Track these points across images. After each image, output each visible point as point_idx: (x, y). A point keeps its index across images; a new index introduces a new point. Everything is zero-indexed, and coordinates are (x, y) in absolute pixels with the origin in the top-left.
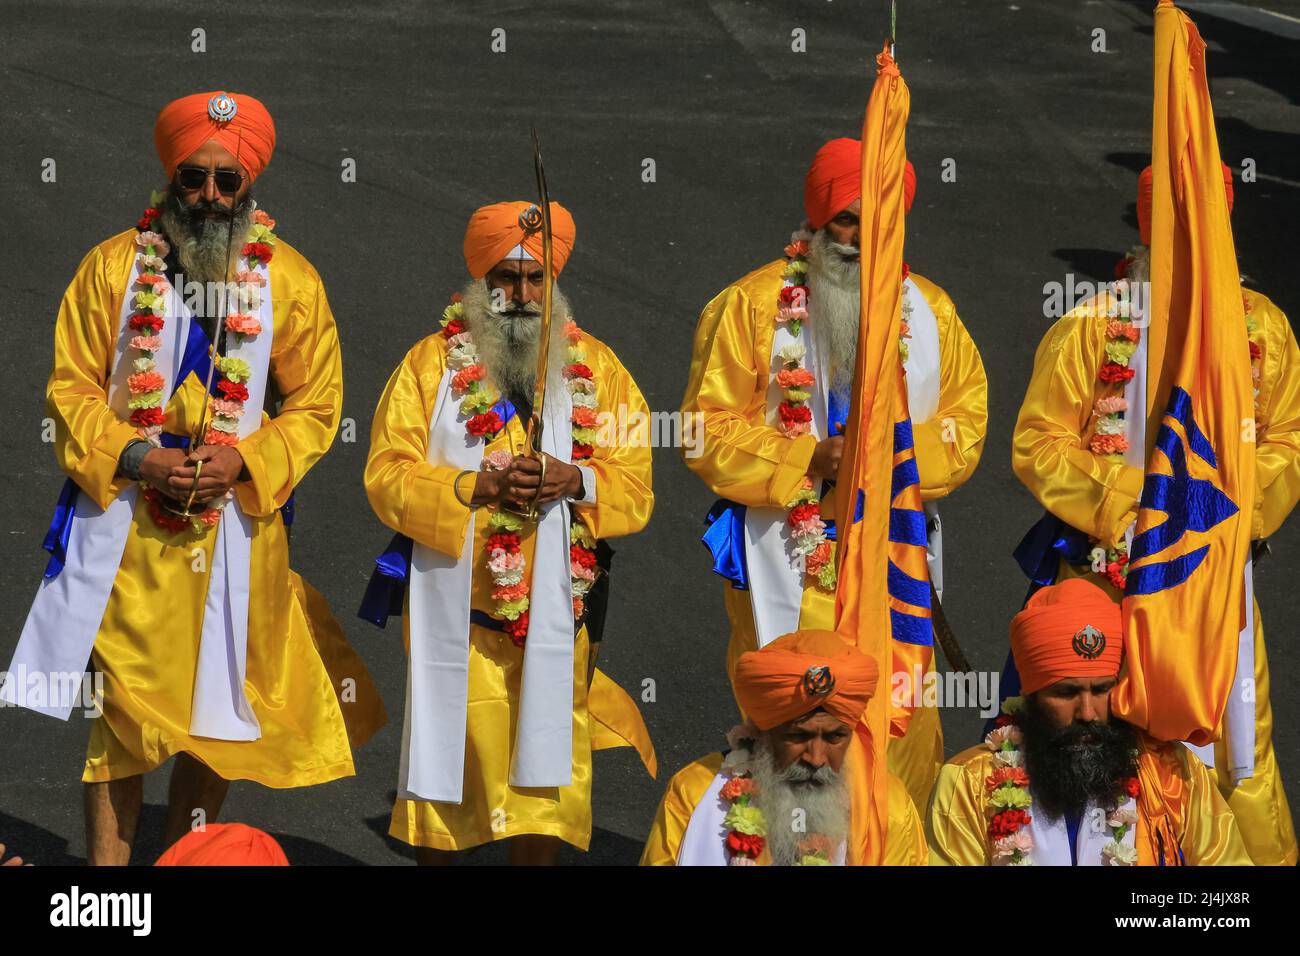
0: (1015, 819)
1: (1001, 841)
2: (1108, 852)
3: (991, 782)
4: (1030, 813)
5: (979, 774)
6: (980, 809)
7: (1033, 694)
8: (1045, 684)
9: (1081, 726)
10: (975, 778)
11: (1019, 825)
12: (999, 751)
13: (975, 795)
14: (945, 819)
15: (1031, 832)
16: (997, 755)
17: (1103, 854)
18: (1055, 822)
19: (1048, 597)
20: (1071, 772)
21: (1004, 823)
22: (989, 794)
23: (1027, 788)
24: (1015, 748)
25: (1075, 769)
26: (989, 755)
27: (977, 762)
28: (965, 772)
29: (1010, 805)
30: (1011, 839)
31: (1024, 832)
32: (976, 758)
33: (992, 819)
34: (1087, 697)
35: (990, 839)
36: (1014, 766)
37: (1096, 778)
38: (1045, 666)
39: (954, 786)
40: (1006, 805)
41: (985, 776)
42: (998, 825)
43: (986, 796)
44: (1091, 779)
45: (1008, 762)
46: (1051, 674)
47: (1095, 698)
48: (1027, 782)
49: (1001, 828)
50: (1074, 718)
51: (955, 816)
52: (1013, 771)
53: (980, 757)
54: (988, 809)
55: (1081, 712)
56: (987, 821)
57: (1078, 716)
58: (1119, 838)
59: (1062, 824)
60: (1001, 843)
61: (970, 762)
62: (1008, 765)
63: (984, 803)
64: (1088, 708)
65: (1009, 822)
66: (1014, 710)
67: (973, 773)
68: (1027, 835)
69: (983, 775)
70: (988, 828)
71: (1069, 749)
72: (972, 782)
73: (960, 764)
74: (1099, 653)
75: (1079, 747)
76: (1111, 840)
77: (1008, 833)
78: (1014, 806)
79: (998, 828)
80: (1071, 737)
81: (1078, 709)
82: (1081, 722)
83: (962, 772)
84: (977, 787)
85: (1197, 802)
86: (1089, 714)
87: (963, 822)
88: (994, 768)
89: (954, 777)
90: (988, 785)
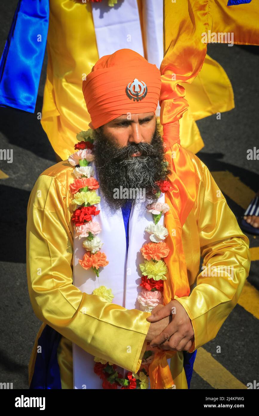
0: (90, 212)
1: (81, 227)
2: (148, 231)
3: (73, 188)
4: (99, 207)
5: (65, 183)
6: (66, 205)
7: (100, 128)
8: (109, 120)
9: (133, 147)
10: (62, 185)
11: (92, 216)
12: (78, 166)
13: (62, 197)
14: (42, 213)
15: (100, 220)
16: (77, 169)
17: (145, 232)
18: (115, 211)
19: (107, 62)
20: (127, 177)
21: (82, 215)
22: (73, 197)
23: (97, 191)
24: (89, 164)
25: (130, 175)
26: (71, 169)
27: (63, 174)
28: (56, 182)
29: (86, 204)
30: (86, 226)
31: (95, 219)
32: (63, 172)
33: (74, 212)
34: (137, 126)
35: (73, 225)
36: (89, 177)
37: (144, 180)
38: (106, 109)
39: (48, 191)
40: (84, 204)
41: (69, 184)
42: (79, 217)
43: (70, 198)
44: (141, 182)
45: (85, 174)
46: (112, 113)
47: (141, 126)
48: (98, 186)
49: (81, 220)
50: (128, 141)
51: (48, 212)
52: (88, 181)
53: (64, 171)
54: (72, 206)
55: (133, 137)
56: (71, 213)
57: (131, 140)
58: (156, 222)
59: (119, 212)
60: (80, 228)
61: (58, 174)
62: (84, 176)
63: (68, 202)
64: (138, 135)
65: (86, 215)
66: (87, 138)
67: (61, 181)
68: (97, 223)
69: (67, 183)
70: (72, 218)
71: (126, 162)
72: (60, 188)
73: (52, 175)
74: (143, 97)
75: (132, 161)
76: (151, 223)
77: (85, 222)
78: (88, 204)
79: (79, 219)
80: (127, 154)
81: (131, 135)
82: (133, 144)
83: (53, 181)
84: (64, 191)
85: (203, 192)
86: (138, 139)
87: (54, 215)
88: (75, 178)
89: (48, 183)
90: (71, 189)
